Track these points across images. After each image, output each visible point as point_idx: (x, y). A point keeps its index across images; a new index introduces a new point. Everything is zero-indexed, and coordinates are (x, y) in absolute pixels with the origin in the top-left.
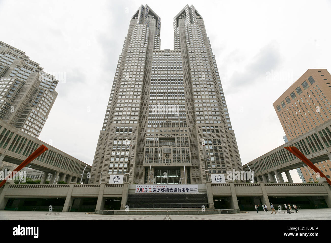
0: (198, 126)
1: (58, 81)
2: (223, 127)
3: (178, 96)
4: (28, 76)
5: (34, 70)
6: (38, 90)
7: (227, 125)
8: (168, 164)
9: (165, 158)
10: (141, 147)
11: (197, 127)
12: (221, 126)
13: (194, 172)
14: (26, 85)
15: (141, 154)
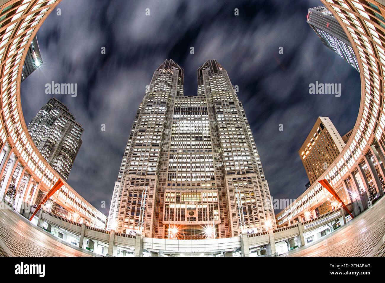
0: (228, 178)
2: (257, 178)
3: (203, 145)
7: (260, 175)
8: (192, 222)
9: (189, 215)
10: (160, 203)
11: (227, 180)
12: (254, 176)
13: (224, 229)
15: (160, 211)
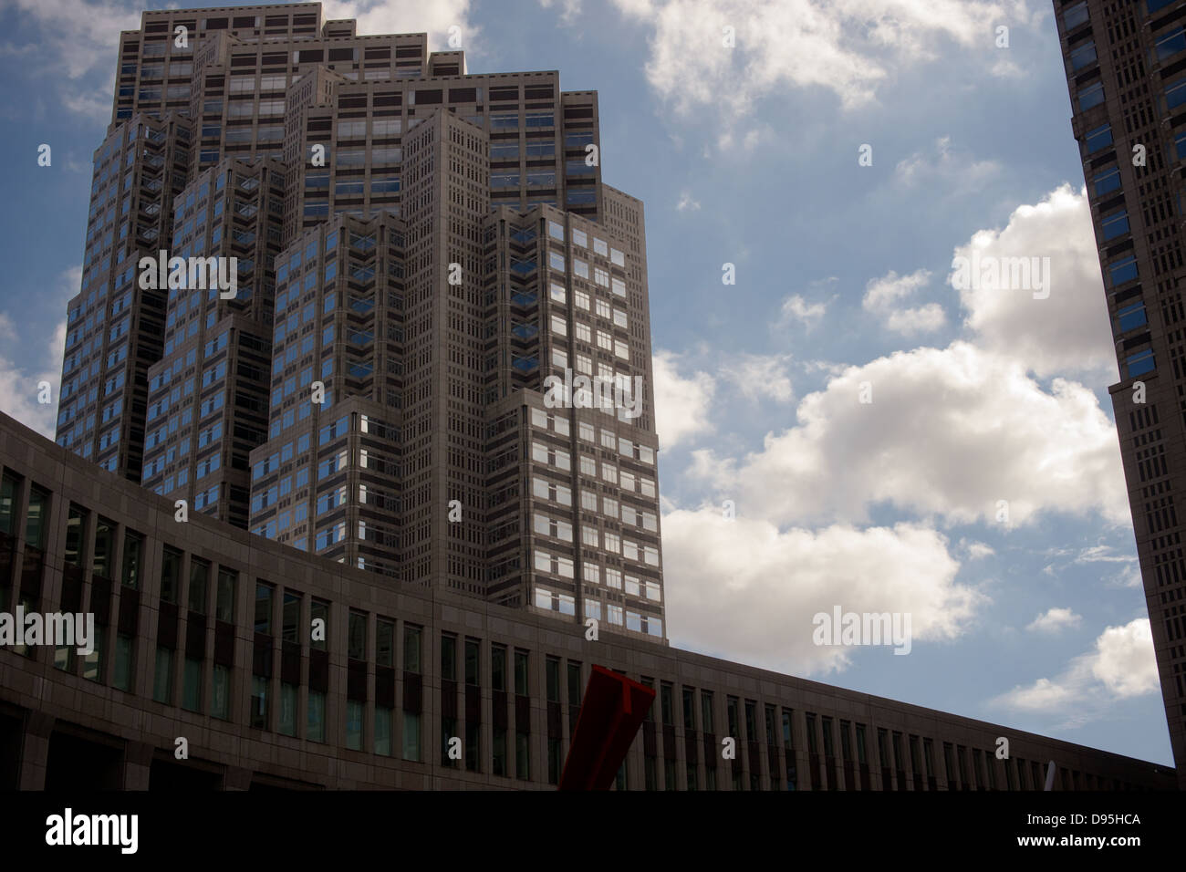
1: (592, 94)
4: (397, 141)
5: (410, 99)
6: (498, 241)
14: (415, 238)
